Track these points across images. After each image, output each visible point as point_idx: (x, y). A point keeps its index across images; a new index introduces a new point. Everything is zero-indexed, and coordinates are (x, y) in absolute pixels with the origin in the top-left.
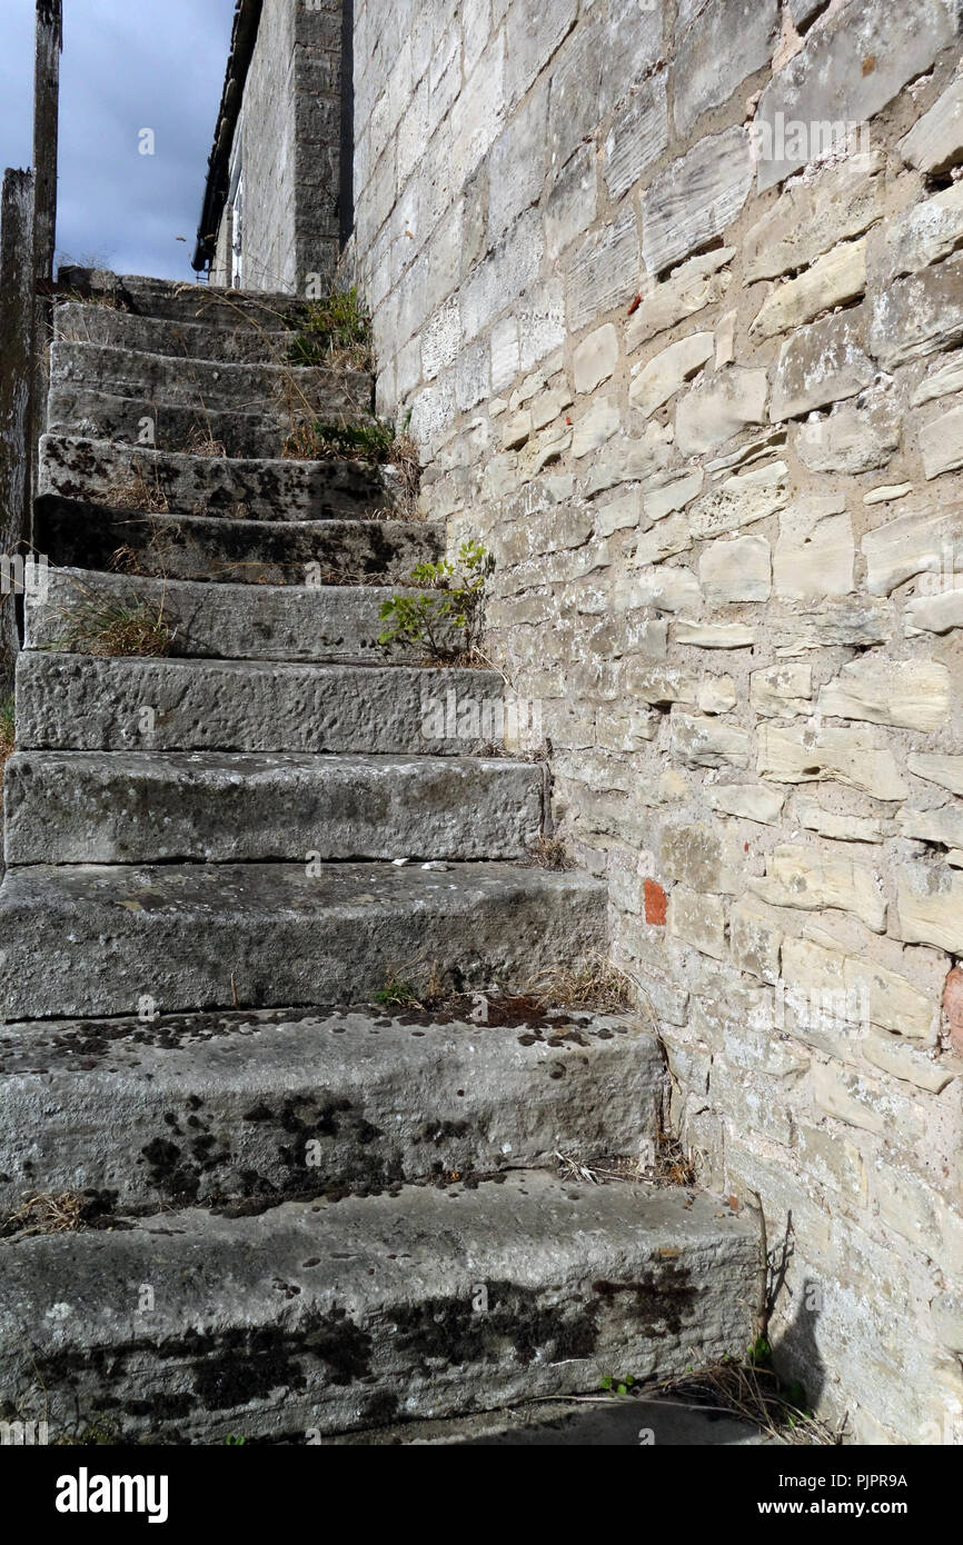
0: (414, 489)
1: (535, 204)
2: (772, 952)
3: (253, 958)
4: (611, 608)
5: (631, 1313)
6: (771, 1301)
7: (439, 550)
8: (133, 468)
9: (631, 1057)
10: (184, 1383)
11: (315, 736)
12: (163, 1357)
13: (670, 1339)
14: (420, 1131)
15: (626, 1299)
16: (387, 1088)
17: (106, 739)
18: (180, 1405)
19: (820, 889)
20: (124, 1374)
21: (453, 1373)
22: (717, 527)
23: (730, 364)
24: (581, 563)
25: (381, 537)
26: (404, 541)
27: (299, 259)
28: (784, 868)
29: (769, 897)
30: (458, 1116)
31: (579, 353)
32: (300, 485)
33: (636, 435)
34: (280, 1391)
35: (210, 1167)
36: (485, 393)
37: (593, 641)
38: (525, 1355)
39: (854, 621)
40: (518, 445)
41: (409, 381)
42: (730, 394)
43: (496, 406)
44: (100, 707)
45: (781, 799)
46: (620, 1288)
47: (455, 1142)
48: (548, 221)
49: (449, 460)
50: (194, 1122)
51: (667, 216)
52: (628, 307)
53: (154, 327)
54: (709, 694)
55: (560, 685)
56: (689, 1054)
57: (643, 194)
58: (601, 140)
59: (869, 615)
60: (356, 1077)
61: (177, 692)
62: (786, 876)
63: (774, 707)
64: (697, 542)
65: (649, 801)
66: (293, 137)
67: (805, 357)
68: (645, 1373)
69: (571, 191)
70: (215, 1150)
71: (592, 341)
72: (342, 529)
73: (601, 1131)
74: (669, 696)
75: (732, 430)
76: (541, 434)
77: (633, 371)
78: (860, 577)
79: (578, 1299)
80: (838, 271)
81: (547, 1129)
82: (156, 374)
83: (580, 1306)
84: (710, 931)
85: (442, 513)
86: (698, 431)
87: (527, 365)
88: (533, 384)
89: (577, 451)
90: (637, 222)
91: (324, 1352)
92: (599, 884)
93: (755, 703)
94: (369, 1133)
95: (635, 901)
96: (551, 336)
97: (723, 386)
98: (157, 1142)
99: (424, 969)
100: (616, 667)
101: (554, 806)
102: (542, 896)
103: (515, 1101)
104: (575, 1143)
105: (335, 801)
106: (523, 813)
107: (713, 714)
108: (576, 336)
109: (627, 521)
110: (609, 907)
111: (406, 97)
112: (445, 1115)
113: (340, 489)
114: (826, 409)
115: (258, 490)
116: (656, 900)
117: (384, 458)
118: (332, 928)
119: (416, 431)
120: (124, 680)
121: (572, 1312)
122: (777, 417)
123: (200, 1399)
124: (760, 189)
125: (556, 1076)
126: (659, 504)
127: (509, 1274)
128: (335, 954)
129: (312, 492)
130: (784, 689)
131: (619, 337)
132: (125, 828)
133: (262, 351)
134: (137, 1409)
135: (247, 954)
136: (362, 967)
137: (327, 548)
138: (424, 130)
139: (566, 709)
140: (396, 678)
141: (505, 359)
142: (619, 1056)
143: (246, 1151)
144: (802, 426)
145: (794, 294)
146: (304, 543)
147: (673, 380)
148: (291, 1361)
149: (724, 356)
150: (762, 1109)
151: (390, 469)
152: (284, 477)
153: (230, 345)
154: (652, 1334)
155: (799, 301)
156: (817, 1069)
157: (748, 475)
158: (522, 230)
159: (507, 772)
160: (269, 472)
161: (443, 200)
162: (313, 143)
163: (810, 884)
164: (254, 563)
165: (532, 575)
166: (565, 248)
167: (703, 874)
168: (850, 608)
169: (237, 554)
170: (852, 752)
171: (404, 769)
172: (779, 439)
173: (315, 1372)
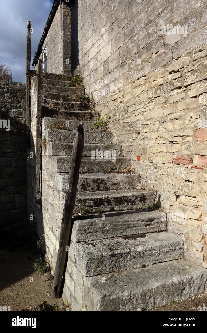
0: (94, 107)
1: (118, 67)
2: (154, 159)
3: (88, 166)
4: (131, 121)
5: (139, 200)
6: (155, 199)
7: (100, 116)
8: (52, 103)
9: (136, 176)
10: (92, 204)
11: (87, 141)
12: (90, 201)
13: (144, 204)
14: (112, 184)
15: (139, 199)
16: (108, 178)
17: (60, 141)
18: (92, 206)
19: (159, 150)
20: (86, 202)
21: (120, 205)
22: (146, 110)
23: (147, 91)
24: (126, 116)
25: (91, 114)
26: (95, 114)
27: (64, 67)
28: (155, 149)
29: (154, 153)
30: (116, 182)
31: (125, 88)
32: (77, 106)
33: (134, 99)
34: (102, 206)
35: (88, 187)
36: (108, 92)
37: (128, 126)
38: (128, 204)
39: (163, 119)
40: (115, 100)
41: (93, 90)
42: (148, 94)
43: (111, 94)
44: (59, 137)
45: (155, 141)
46: (138, 197)
47: (116, 186)
48: (120, 70)
49: (101, 102)
50: (86, 181)
51: (139, 72)
52: (133, 83)
53: (48, 80)
54: (145, 130)
55: (123, 133)
56: (144, 175)
57: (135, 69)
58: (128, 61)
59: (164, 118)
60: (104, 177)
61: (69, 135)
62: (156, 149)
63: (154, 130)
64: (143, 112)
65: (137, 145)
66: (62, 46)
67: (157, 90)
68: (141, 207)
69: (124, 66)
70: (89, 185)
71: (127, 87)
72: (86, 112)
73: (133, 185)
74: (140, 131)
75: (148, 98)
76: (119, 99)
77: (134, 91)
78: (163, 115)
79: (133, 198)
80: (160, 81)
81: (127, 185)
82: (51, 88)
83: (134, 199)
84: (146, 159)
85: (100, 110)
86: (143, 98)
87: (116, 89)
88: (117, 92)
89: (125, 101)
90: (134, 72)
91: (107, 202)
92: (130, 158)
93: (151, 130)
94: (106, 184)
95: (135, 158)
96: (120, 85)
97: (147, 93)
98: (82, 183)
99: (108, 168)
100: (132, 129)
101: (122, 149)
102: (123, 159)
103: (123, 181)
104: (130, 187)
105: (94, 148)
106: (118, 150)
107: (146, 133)
108: (125, 86)
109: (133, 110)
110: (131, 161)
111: (91, 46)
112: (115, 182)
113: (83, 107)
114: (159, 96)
115: (71, 107)
116: (138, 157)
117: (89, 102)
118: (97, 162)
119: (94, 98)
120: (62, 133)
121: (133, 199)
122: (153, 97)
123: (94, 206)
124: (151, 71)
125: (128, 178)
126: (138, 107)
127: (126, 195)
128: (98, 166)
129: (79, 107)
130: (155, 128)
131: (131, 86)
132: (67, 151)
133: (65, 84)
134: (88, 206)
135: (87, 165)
136: (101, 168)
137: (84, 115)
138: (95, 52)
139: (124, 136)
140: (98, 133)
141: (112, 87)
142: (135, 176)
143: (92, 185)
144: (156, 98)
145: (155, 83)
146: (80, 115)
147: (140, 92)
148: (103, 202)
149: (146, 90)
150: (153, 177)
151: (90, 104)
152: (75, 105)
153: (60, 84)
154: (141, 203)
155: (156, 84)
156: (160, 171)
157: (150, 104)
158: (115, 70)
159: (116, 145)
160: (73, 104)
161: (99, 63)
162: (66, 47)
163: (158, 150)
164: (73, 117)
165: (118, 118)
166: (123, 74)
167: (145, 152)
168: (162, 118)
169: (71, 116)
170: (163, 134)
171: (102, 144)
172: (154, 100)
173: (106, 204)
